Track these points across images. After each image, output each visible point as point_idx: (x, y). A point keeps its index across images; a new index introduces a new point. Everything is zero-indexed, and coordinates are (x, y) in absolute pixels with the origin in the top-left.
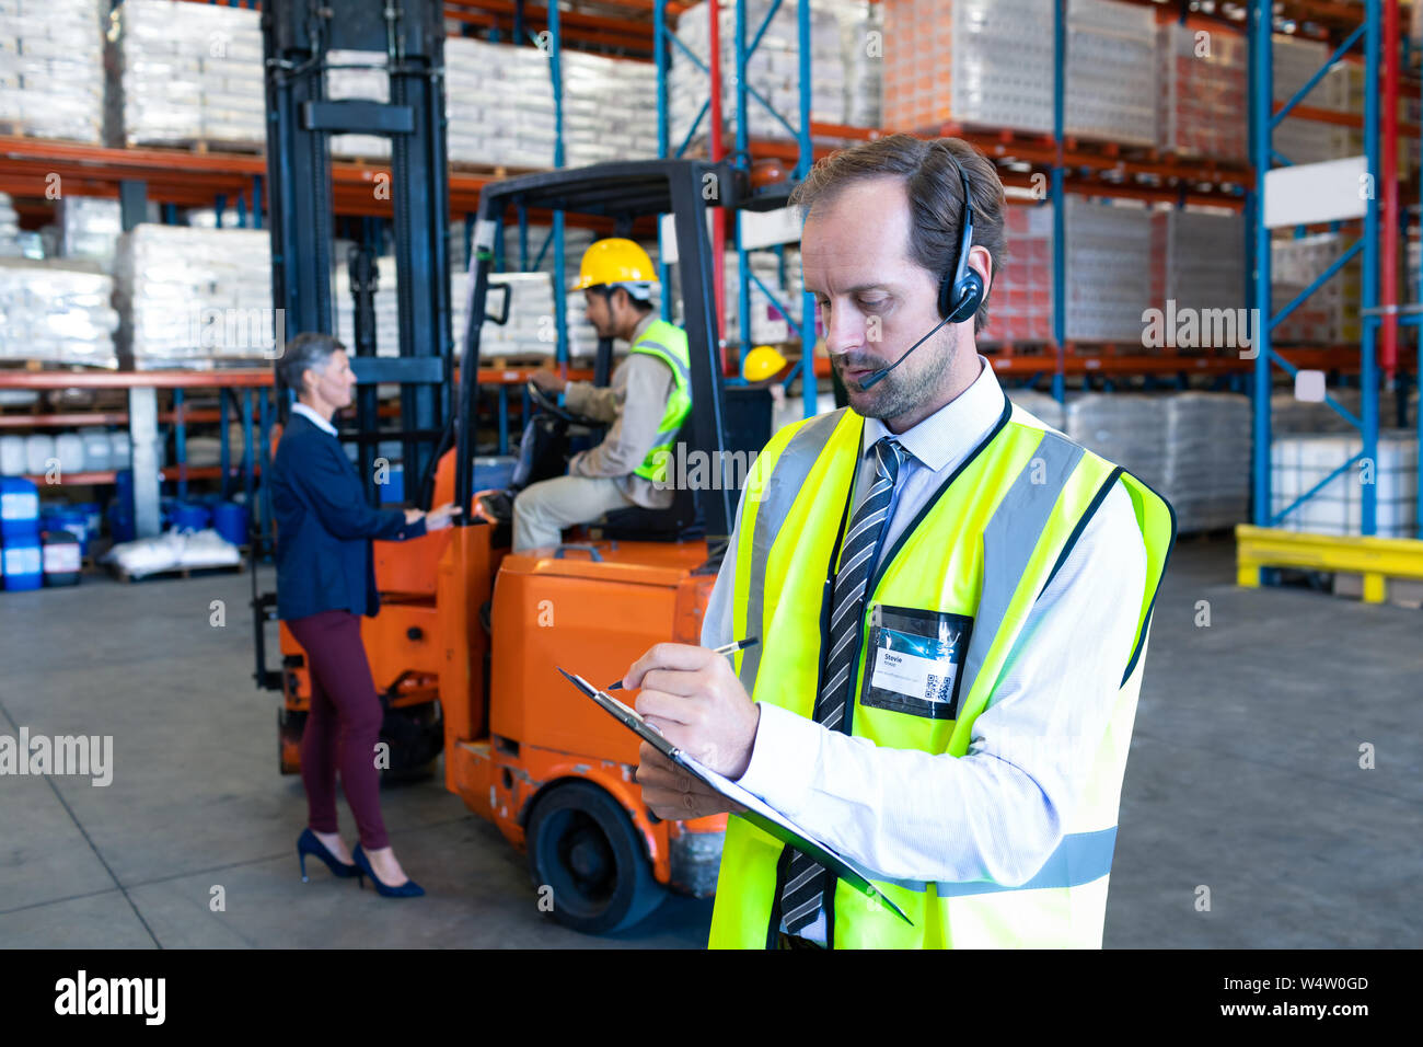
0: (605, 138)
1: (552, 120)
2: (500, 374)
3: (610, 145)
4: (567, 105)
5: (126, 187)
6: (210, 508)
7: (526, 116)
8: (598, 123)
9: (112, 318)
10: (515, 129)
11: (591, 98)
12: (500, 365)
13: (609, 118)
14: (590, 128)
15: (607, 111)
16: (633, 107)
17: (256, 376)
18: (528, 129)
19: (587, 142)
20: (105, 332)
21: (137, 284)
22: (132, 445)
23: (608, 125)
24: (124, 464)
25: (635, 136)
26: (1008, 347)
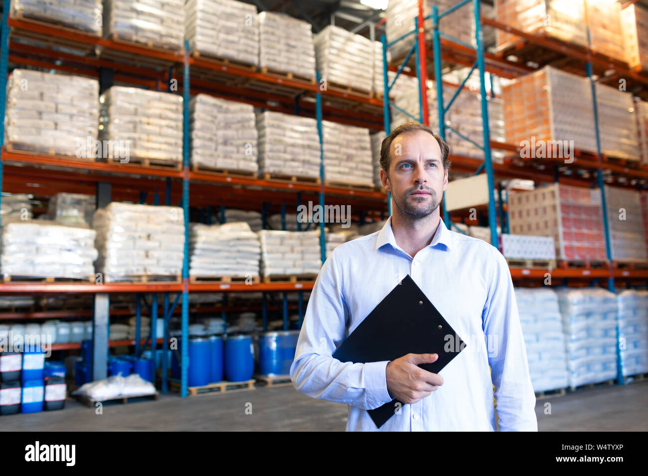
0: (343, 163)
1: (319, 153)
2: (294, 284)
3: (345, 167)
4: (325, 147)
5: (101, 186)
6: (132, 362)
7: (307, 151)
8: (339, 156)
9: (95, 254)
10: (302, 158)
11: (337, 144)
12: (294, 280)
13: (345, 154)
14: (337, 158)
15: (344, 150)
16: (356, 149)
17: (169, 286)
18: (307, 157)
19: (335, 165)
20: (90, 261)
21: (108, 235)
22: (94, 326)
23: (345, 157)
24: (89, 337)
25: (357, 163)
26: (588, 263)
